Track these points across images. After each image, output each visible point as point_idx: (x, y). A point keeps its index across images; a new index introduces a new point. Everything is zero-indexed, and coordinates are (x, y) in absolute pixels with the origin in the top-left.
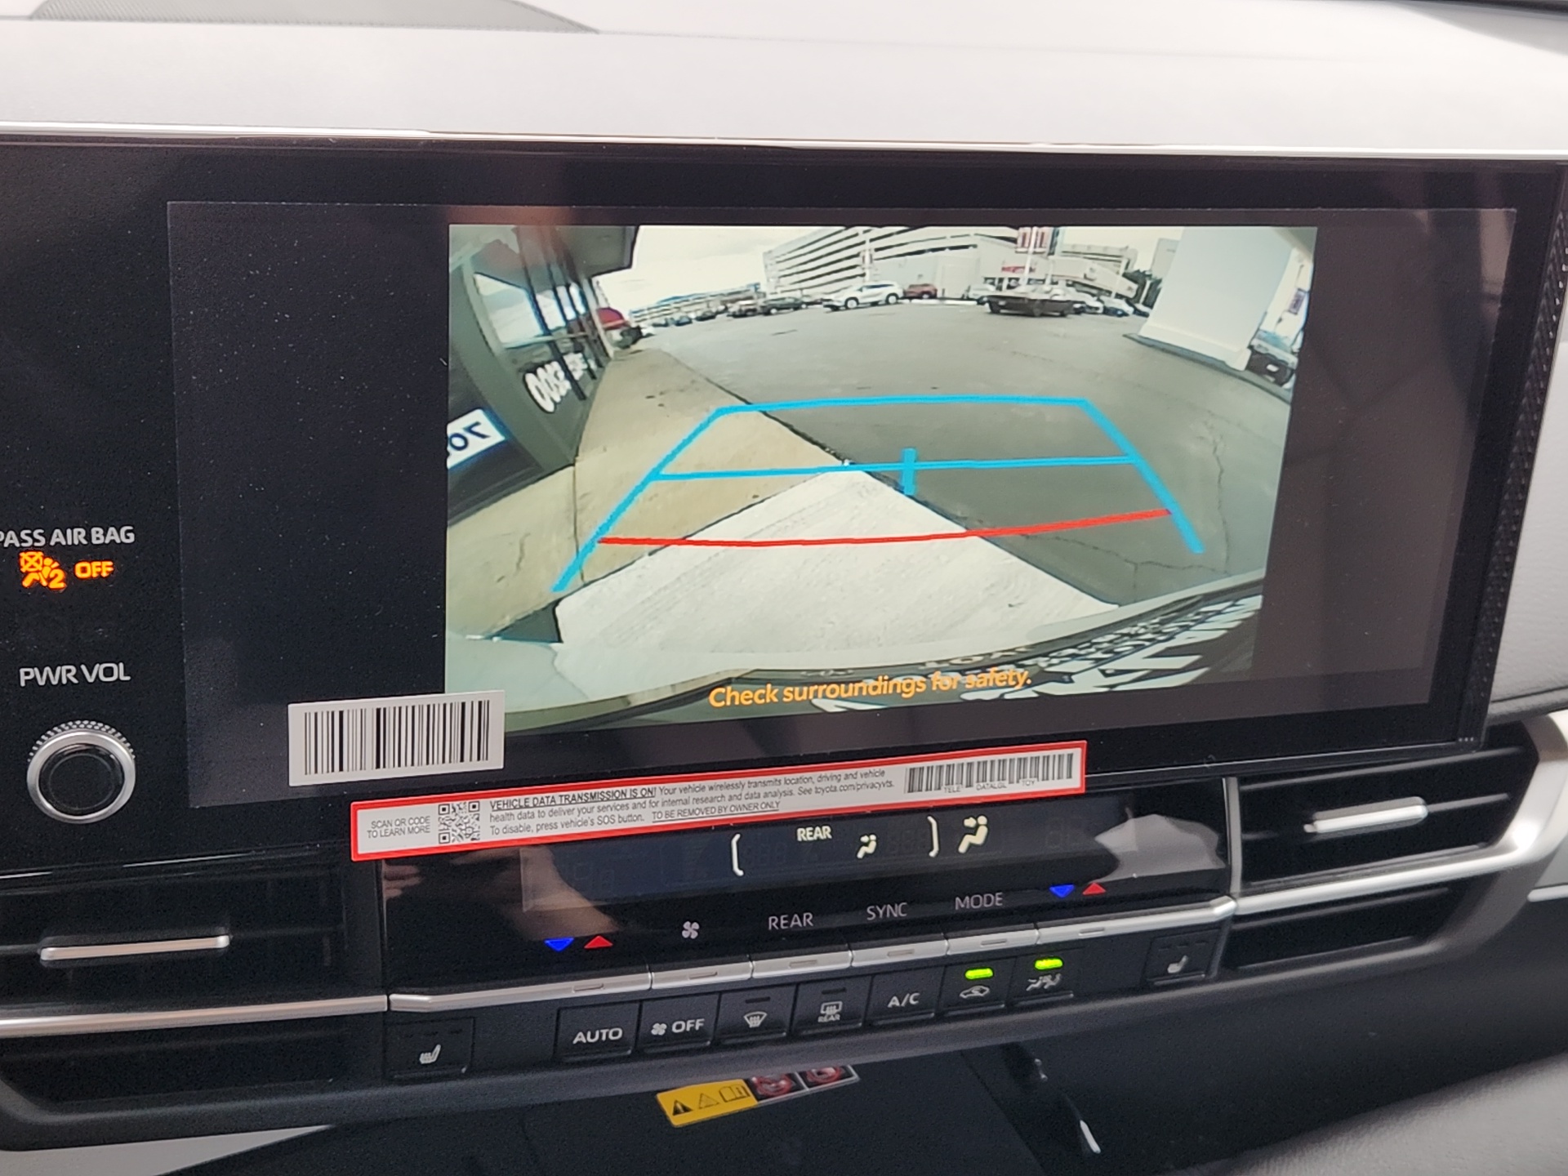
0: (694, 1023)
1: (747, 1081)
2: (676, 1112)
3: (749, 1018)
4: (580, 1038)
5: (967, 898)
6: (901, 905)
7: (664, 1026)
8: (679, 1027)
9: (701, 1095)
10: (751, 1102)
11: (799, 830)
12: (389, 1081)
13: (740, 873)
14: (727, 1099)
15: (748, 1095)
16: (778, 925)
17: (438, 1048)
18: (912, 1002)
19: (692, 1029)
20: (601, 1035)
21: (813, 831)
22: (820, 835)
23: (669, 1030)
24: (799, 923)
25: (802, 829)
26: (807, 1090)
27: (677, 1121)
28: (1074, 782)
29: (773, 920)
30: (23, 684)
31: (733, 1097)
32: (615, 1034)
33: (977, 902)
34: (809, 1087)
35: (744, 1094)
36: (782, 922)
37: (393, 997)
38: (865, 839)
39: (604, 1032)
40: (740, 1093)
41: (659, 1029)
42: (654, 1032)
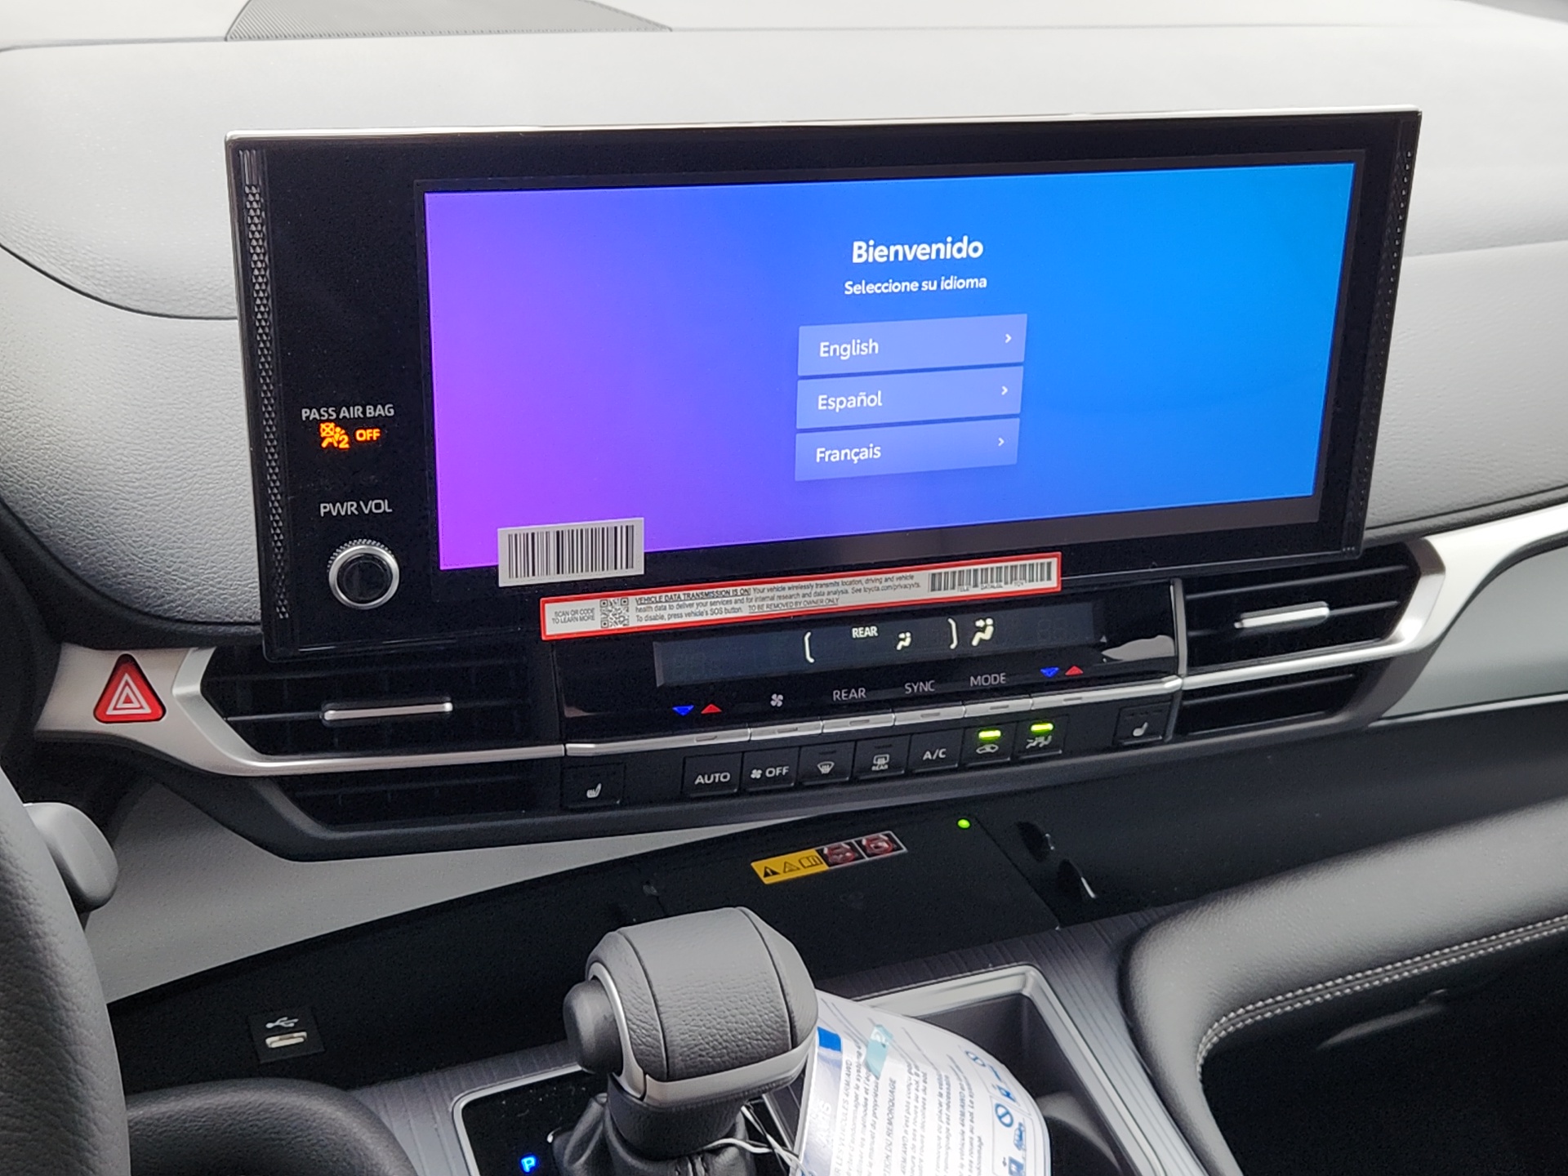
0: (782, 770)
1: (820, 852)
2: (766, 875)
3: (821, 766)
4: (700, 780)
5: (979, 677)
6: (930, 682)
7: (760, 772)
8: (770, 772)
9: (785, 863)
10: (824, 867)
11: (854, 630)
12: (565, 810)
13: (811, 660)
14: (806, 865)
15: (821, 863)
16: (840, 696)
17: (599, 787)
18: (941, 756)
19: (781, 774)
20: (715, 778)
21: (864, 630)
22: (869, 633)
23: (763, 775)
24: (855, 695)
25: (856, 629)
26: (867, 859)
27: (767, 881)
28: (1052, 583)
29: (837, 694)
30: (322, 515)
31: (810, 864)
32: (725, 777)
33: (986, 680)
34: (869, 856)
35: (818, 862)
36: (843, 695)
37: (569, 746)
38: (902, 636)
39: (717, 775)
40: (815, 861)
41: (756, 774)
42: (753, 776)
